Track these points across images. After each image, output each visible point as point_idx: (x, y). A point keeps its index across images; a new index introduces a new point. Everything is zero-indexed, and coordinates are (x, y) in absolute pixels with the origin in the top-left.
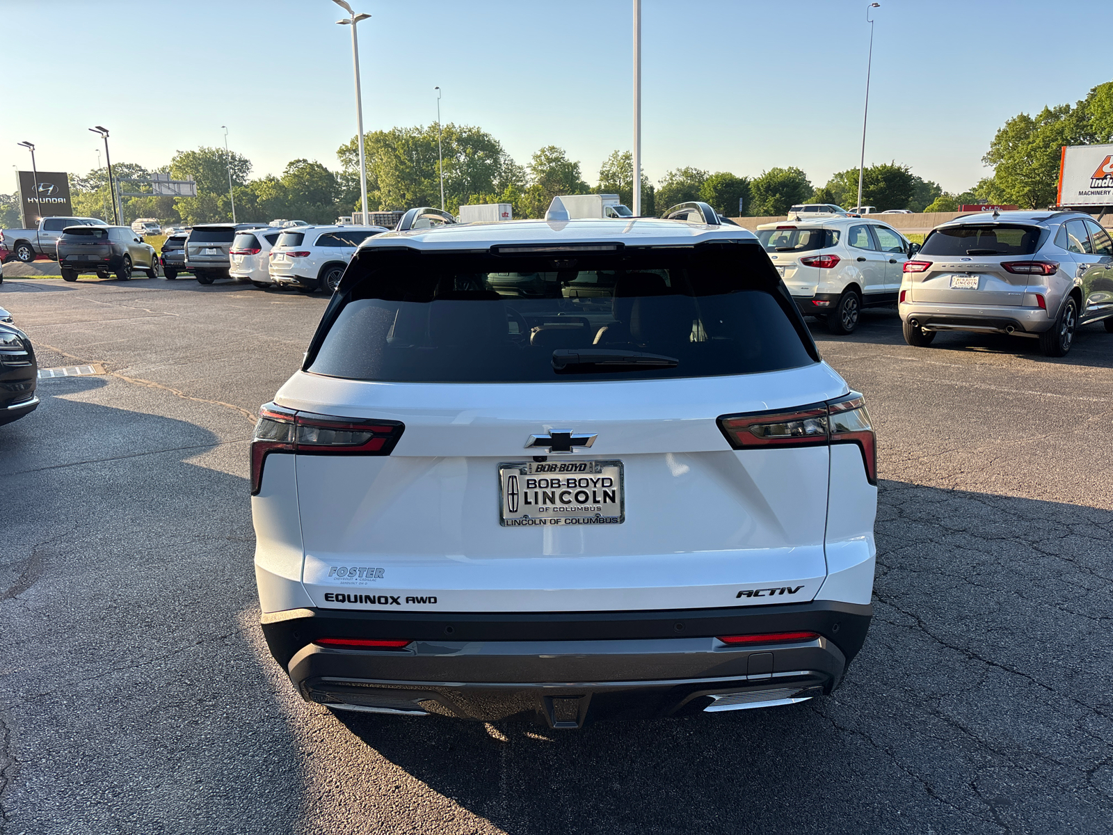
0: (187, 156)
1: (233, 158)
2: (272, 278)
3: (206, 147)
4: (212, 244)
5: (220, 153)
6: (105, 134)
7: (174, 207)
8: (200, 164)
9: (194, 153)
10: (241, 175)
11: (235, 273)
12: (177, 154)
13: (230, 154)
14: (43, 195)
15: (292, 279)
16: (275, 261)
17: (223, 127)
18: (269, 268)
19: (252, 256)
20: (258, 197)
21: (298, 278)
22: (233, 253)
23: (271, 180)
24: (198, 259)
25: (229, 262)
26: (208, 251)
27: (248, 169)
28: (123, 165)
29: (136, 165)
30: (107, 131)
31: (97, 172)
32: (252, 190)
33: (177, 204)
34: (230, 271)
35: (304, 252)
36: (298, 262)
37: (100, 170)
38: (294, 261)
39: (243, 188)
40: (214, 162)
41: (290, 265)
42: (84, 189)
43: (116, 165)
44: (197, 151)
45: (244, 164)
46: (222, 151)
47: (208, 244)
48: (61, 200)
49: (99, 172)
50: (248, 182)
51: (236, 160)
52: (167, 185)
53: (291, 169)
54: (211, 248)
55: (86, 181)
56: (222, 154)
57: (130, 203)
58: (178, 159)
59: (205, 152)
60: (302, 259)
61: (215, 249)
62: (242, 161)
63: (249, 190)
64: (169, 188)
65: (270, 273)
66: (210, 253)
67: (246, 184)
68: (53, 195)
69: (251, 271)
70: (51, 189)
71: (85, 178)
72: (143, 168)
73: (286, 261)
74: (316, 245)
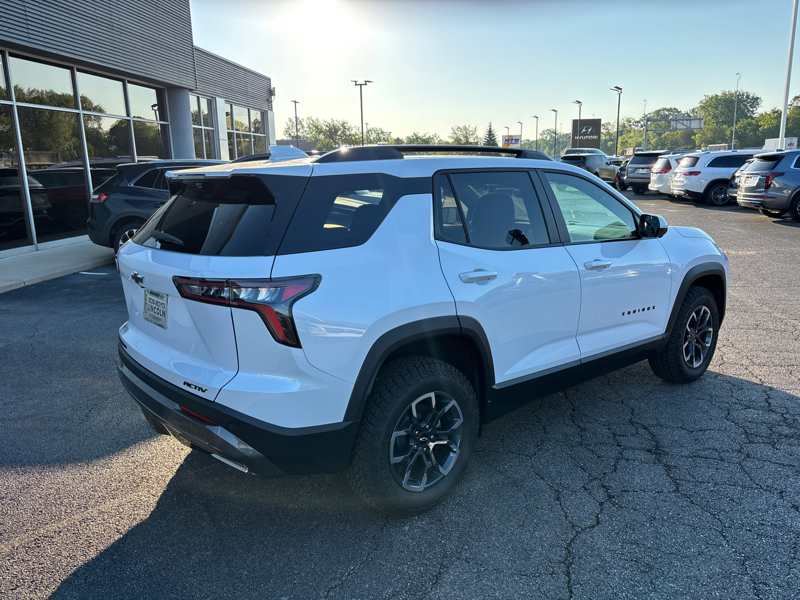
0: (711, 99)
1: (748, 97)
2: (672, 191)
3: (727, 90)
4: (644, 166)
5: (738, 93)
6: (620, 91)
7: (693, 137)
8: (720, 104)
9: (717, 96)
10: (751, 110)
11: (653, 187)
12: (704, 98)
13: (745, 94)
14: (585, 134)
15: (682, 192)
16: (676, 179)
17: (738, 74)
18: (671, 183)
19: (664, 174)
20: (761, 126)
21: (687, 192)
22: (653, 172)
23: (774, 113)
24: (633, 176)
25: (650, 178)
26: (641, 171)
27: (758, 104)
28: (665, 109)
29: (675, 109)
30: (621, 89)
31: (647, 116)
32: (757, 121)
33: (695, 135)
34: (649, 185)
35: (695, 172)
36: (690, 180)
37: (650, 114)
38: (686, 179)
39: (750, 120)
40: (732, 102)
41: (683, 181)
42: (636, 127)
43: (660, 110)
44: (720, 94)
45: (755, 101)
46: (740, 92)
47: (641, 166)
48: (595, 137)
49: (649, 116)
50: (756, 115)
51: (749, 98)
52: (682, 122)
53: (796, 102)
54: (643, 168)
55: (639, 122)
56: (739, 95)
57: (663, 136)
58: (704, 101)
59: (726, 95)
60: (693, 177)
61: (646, 169)
62: (754, 99)
63: (754, 121)
64: (683, 124)
65: (671, 188)
66: (642, 172)
67: (754, 116)
68: (591, 134)
69: (661, 185)
70: (590, 130)
71: (638, 120)
72: (679, 110)
73: (681, 179)
74: (708, 166)
